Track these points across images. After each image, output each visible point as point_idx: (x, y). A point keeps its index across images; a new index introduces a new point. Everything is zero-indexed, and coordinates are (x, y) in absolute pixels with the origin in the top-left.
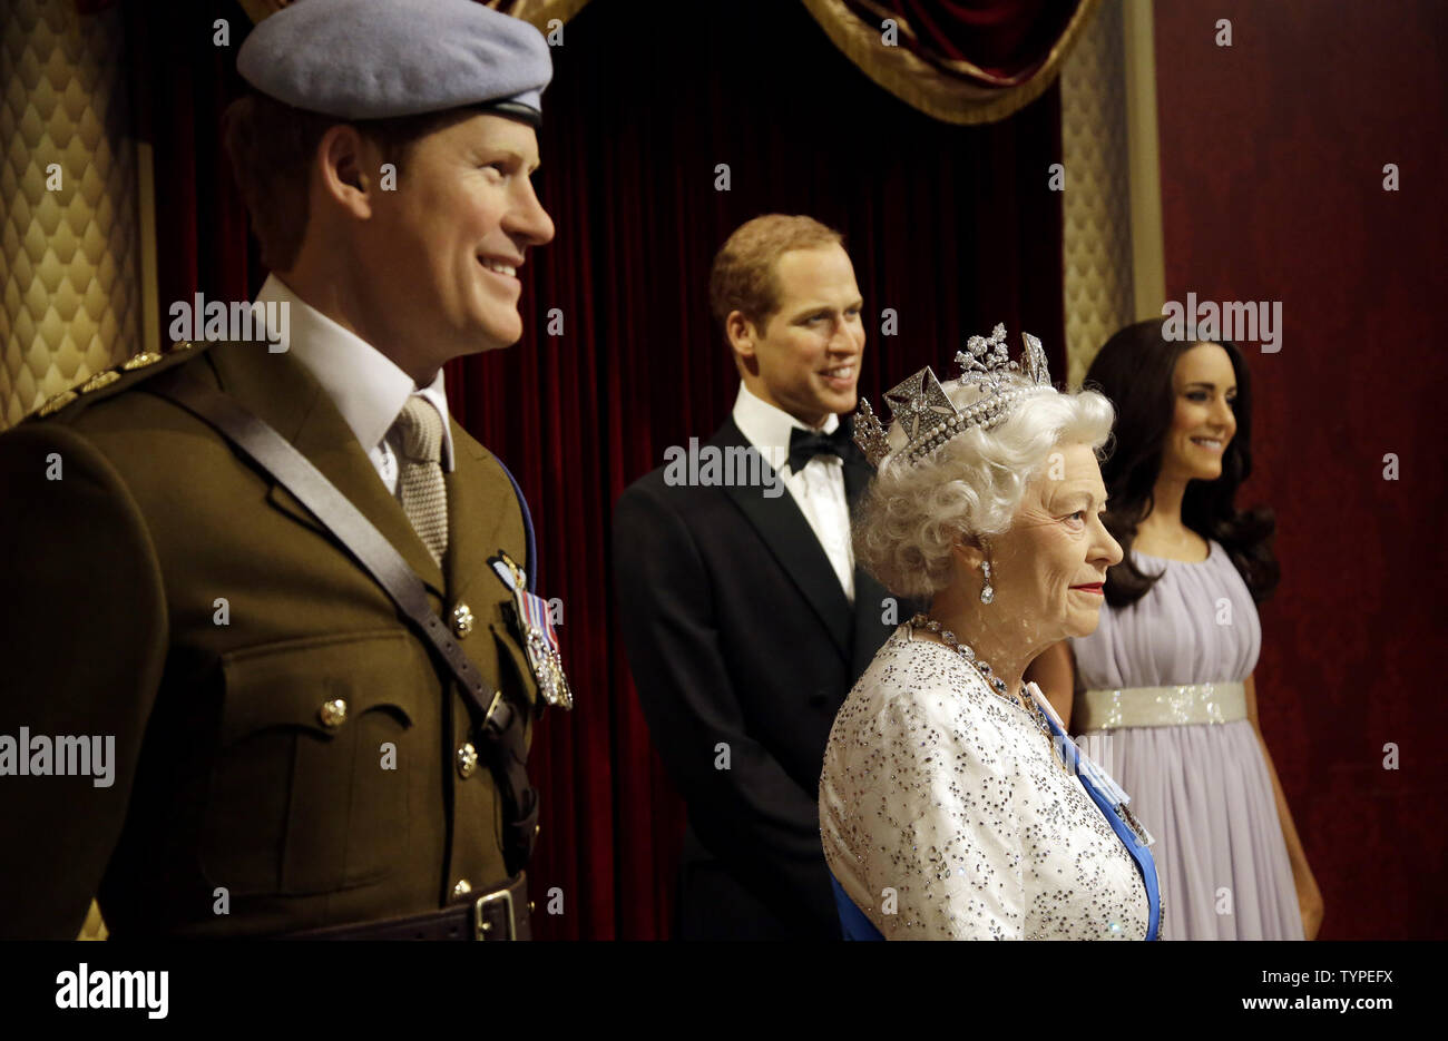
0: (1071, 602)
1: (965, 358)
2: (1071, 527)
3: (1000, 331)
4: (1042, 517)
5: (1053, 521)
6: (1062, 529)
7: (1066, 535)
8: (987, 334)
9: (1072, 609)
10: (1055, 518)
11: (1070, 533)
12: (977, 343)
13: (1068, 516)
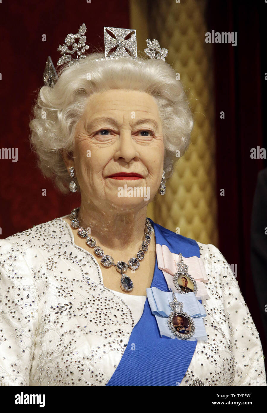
0: (107, 186)
1: (63, 49)
2: (97, 140)
3: (83, 29)
4: (84, 135)
5: (87, 137)
6: (92, 142)
7: (93, 144)
8: (76, 32)
9: (107, 190)
10: (89, 136)
11: (95, 144)
12: (70, 38)
13: (97, 133)
